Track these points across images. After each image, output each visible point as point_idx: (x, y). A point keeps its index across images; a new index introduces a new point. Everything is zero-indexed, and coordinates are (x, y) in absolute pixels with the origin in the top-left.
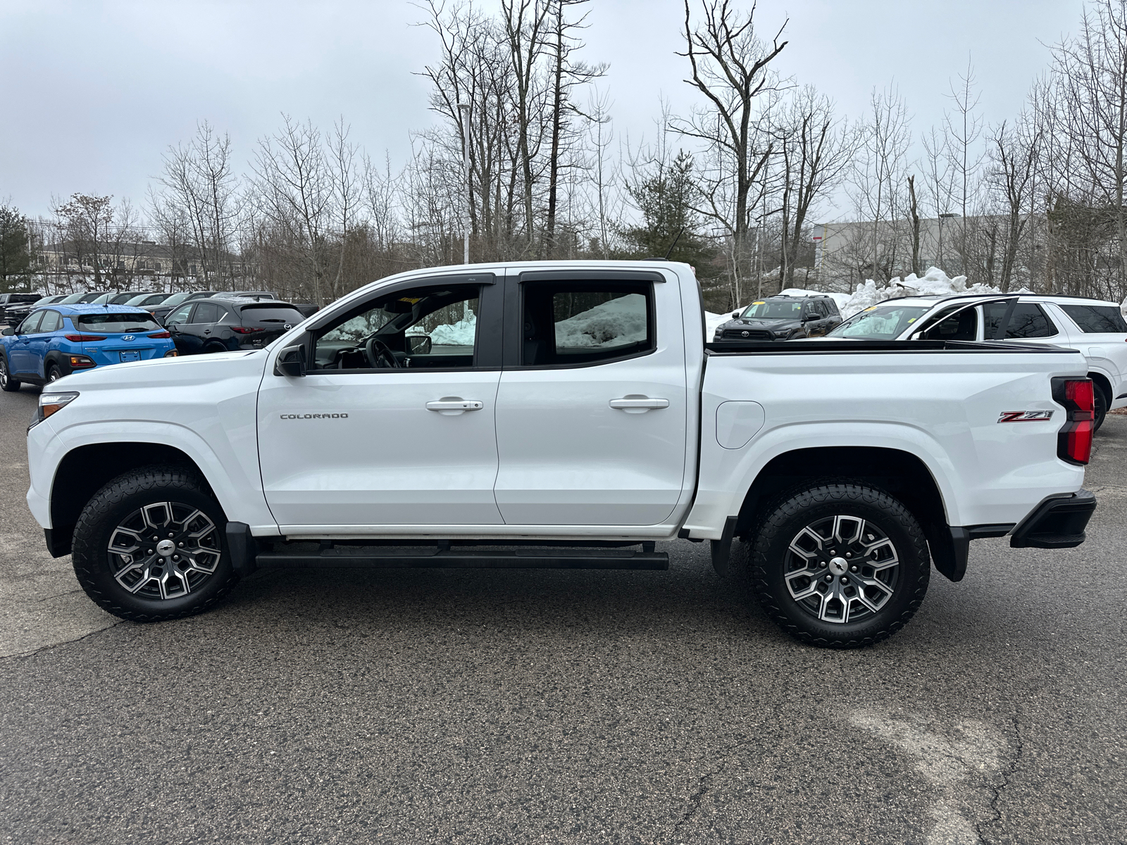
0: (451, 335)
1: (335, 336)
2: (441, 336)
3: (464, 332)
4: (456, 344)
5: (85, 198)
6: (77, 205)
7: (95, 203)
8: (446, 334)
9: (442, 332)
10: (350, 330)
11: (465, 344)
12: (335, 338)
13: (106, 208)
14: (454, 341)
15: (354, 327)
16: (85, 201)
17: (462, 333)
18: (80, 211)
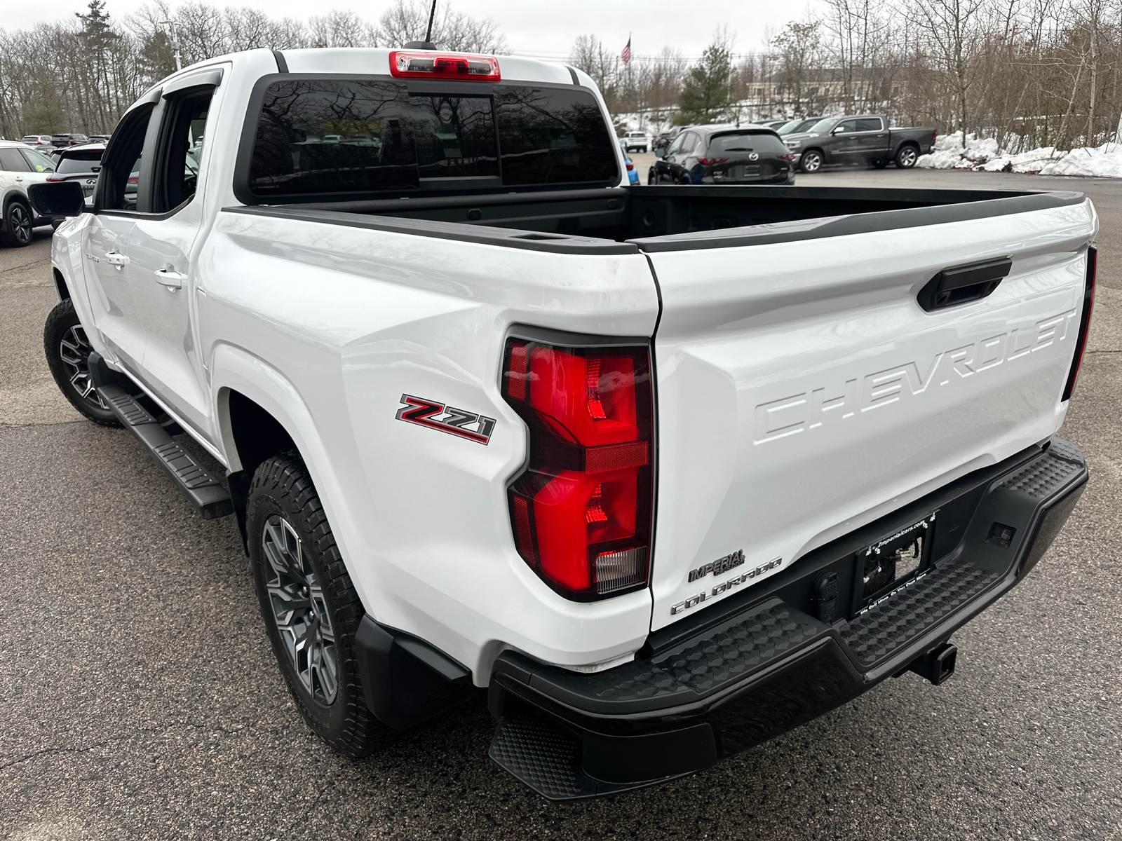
0: (1088, 162)
1: (950, 163)
2: (1072, 163)
3: (1109, 158)
4: (1091, 174)
5: (798, 25)
6: (789, 34)
7: (804, 30)
8: (1080, 160)
9: (1076, 158)
10: (974, 156)
11: (1105, 174)
12: (950, 166)
13: (814, 33)
14: (1088, 171)
15: (979, 152)
16: (796, 28)
17: (1105, 159)
18: (792, 39)
